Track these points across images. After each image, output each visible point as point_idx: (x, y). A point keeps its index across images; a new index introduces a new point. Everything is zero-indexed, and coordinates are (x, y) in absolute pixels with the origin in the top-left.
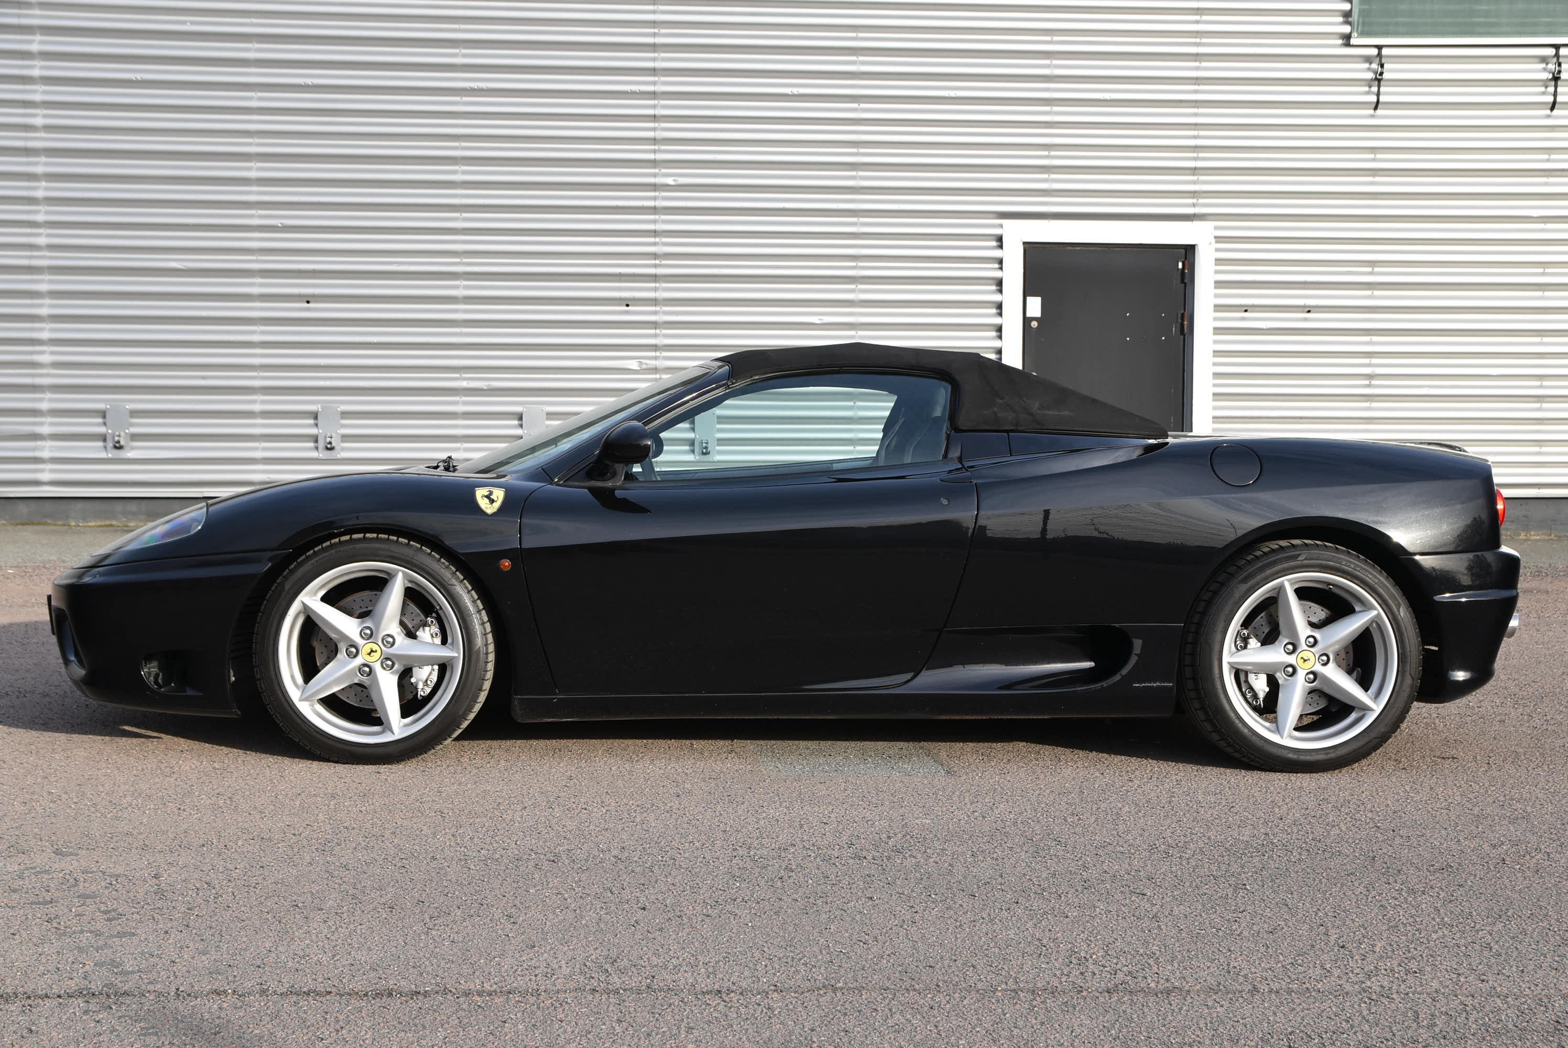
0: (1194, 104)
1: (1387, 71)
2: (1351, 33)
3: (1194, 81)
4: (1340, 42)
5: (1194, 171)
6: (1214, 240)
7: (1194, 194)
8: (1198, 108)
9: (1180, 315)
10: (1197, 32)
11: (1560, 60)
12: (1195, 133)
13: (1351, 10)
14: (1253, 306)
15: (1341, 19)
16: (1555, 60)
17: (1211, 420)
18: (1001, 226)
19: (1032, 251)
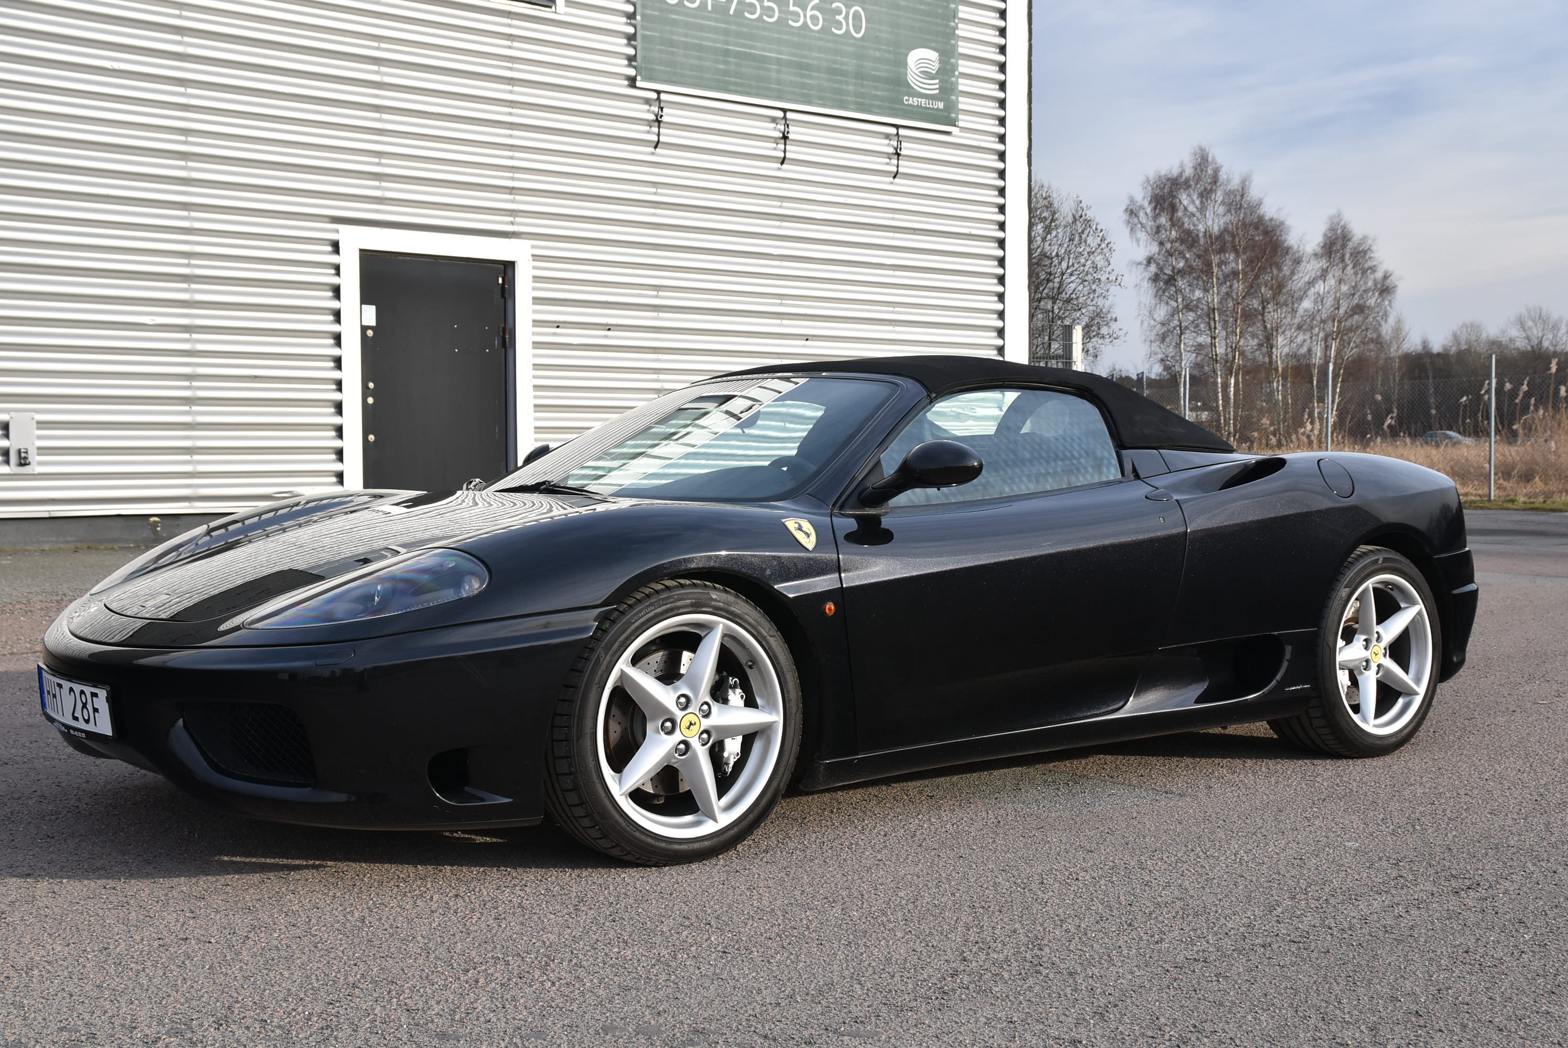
0: (509, 126)
1: (666, 115)
2: (636, 76)
3: (508, 104)
4: (626, 83)
5: (511, 190)
6: (531, 258)
7: (512, 213)
8: (512, 130)
9: (501, 329)
10: (511, 57)
11: (788, 122)
12: (511, 154)
13: (635, 55)
14: (565, 322)
15: (626, 62)
16: (783, 122)
17: (533, 430)
18: (337, 231)
19: (368, 258)
